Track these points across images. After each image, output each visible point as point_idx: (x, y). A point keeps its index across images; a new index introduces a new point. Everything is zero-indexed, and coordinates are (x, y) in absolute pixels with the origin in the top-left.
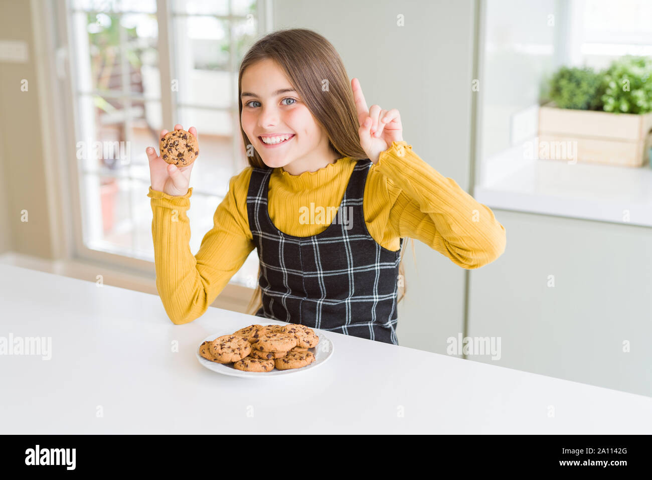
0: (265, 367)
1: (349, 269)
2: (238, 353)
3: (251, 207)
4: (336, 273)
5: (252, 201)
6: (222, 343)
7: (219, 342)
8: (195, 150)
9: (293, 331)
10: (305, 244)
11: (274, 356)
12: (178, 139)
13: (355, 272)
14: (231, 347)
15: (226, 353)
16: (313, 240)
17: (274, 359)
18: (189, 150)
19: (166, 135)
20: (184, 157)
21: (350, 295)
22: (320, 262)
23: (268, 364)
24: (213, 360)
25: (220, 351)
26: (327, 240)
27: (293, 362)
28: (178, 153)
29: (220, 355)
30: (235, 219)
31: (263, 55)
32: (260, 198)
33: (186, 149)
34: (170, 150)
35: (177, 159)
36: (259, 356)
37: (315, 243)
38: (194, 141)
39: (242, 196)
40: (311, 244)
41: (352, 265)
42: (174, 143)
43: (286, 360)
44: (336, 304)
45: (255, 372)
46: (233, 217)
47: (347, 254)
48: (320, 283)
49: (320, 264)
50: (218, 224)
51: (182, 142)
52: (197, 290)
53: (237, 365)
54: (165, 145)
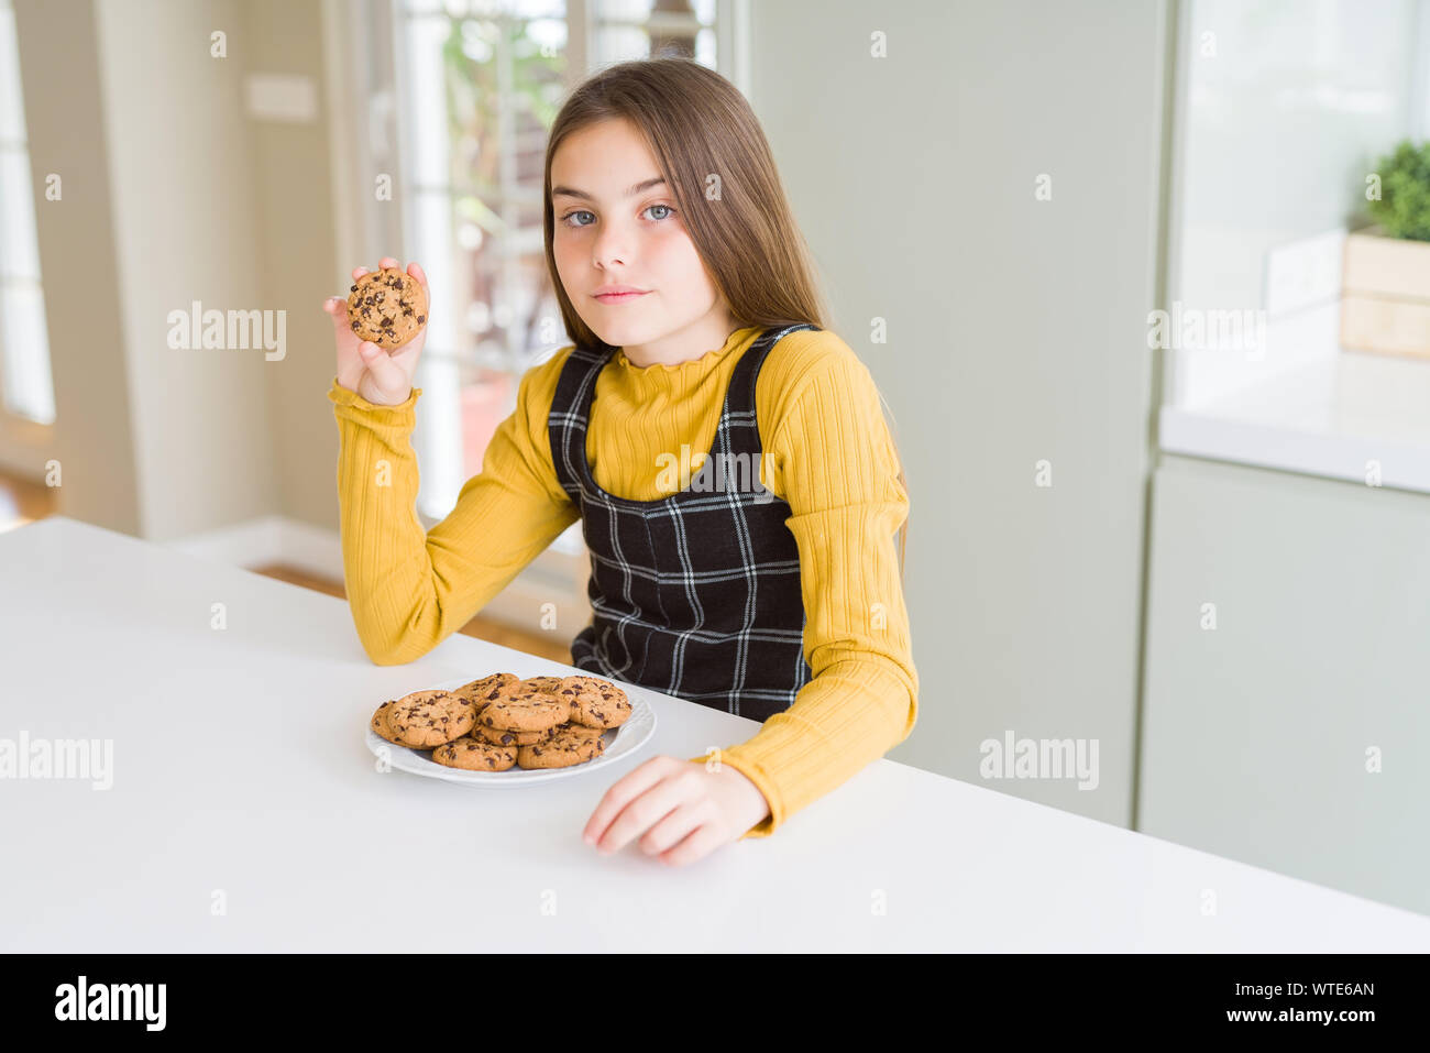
0: (492, 761)
1: (747, 568)
2: (442, 728)
3: (555, 434)
4: (721, 576)
5: (559, 423)
6: (413, 705)
7: (409, 704)
8: (418, 313)
9: (573, 690)
10: (656, 515)
11: (516, 739)
12: (383, 288)
13: (760, 573)
14: (431, 714)
15: (415, 726)
16: (669, 507)
17: (517, 746)
18: (405, 313)
19: (362, 277)
20: (394, 328)
21: (746, 624)
22: (686, 553)
23: (499, 756)
24: (393, 739)
25: (404, 723)
26: (697, 505)
27: (550, 755)
28: (381, 318)
29: (403, 729)
30: (525, 461)
31: (604, 110)
32: (574, 417)
33: (399, 311)
34: (366, 311)
35: (380, 332)
36: (486, 738)
37: (675, 511)
38: (417, 294)
39: (540, 412)
40: (666, 513)
41: (752, 559)
42: (376, 296)
43: (540, 748)
44: (717, 642)
45: (469, 769)
46: (522, 456)
47: (740, 534)
48: (689, 597)
49: (687, 557)
50: (490, 467)
51: (392, 295)
52: (420, 599)
53: (437, 754)
54: (356, 301)
